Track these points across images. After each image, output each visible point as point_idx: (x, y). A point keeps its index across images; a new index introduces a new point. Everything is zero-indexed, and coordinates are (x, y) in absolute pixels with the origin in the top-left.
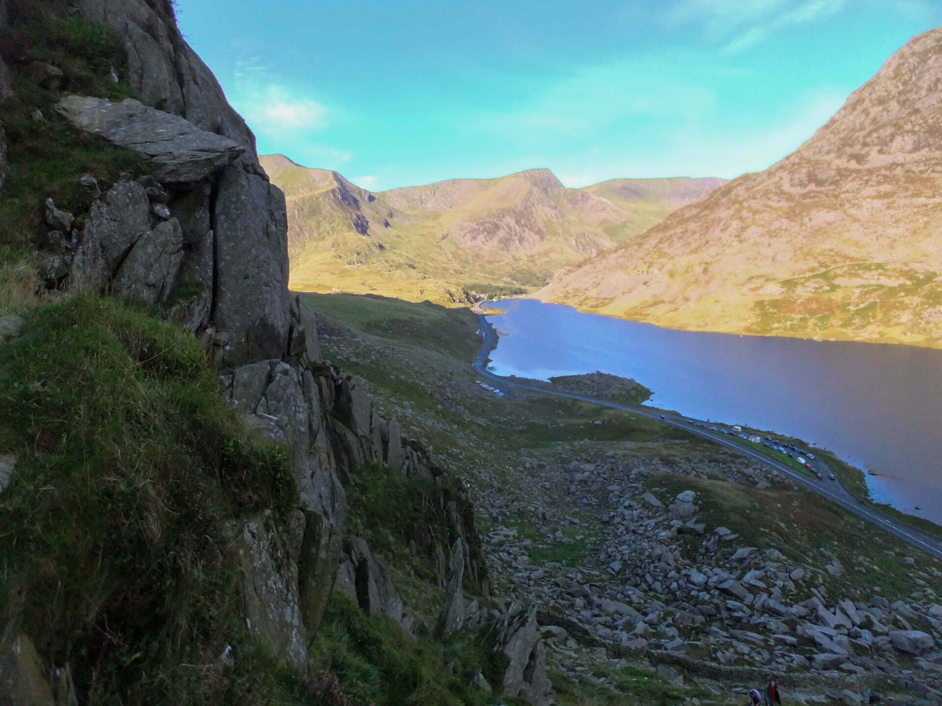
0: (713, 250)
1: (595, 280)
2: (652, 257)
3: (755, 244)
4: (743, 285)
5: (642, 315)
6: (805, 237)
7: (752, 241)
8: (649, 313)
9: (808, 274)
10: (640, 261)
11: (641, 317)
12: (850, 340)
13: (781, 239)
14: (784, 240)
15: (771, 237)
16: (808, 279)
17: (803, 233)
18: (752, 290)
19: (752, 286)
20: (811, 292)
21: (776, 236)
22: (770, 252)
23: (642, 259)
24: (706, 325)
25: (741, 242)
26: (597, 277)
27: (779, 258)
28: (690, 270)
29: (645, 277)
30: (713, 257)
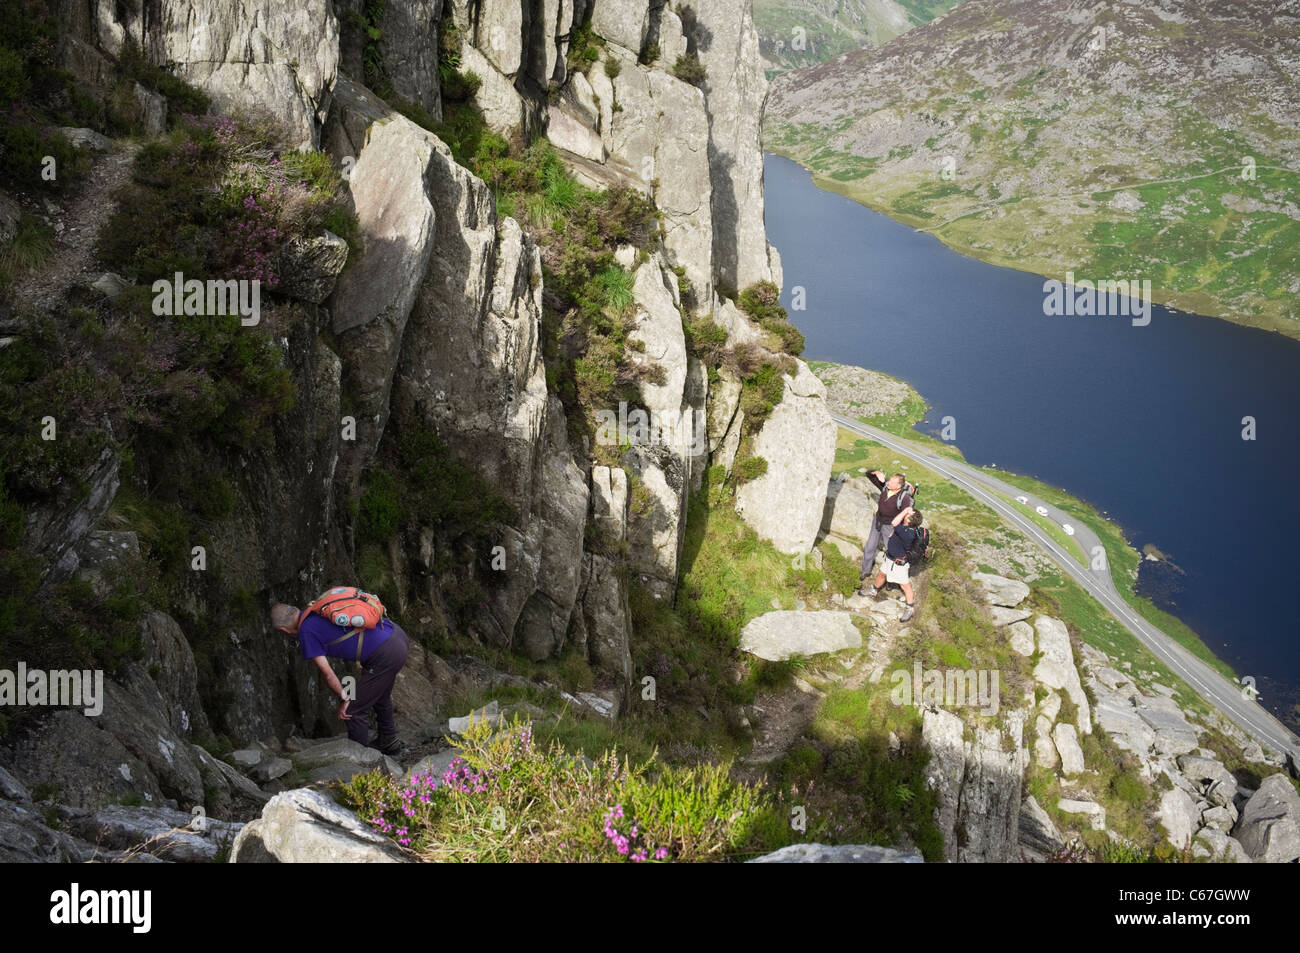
0: (1049, 97)
1: (842, 111)
2: (945, 82)
3: (1118, 99)
4: (1086, 184)
5: (920, 214)
6: (1196, 99)
7: (1113, 92)
8: (933, 211)
9: (1187, 177)
10: (924, 85)
11: (919, 219)
12: (1214, 315)
13: (1160, 97)
14: (1164, 99)
15: (1144, 90)
16: (1183, 189)
17: (1196, 91)
18: (1096, 197)
19: (1097, 188)
20: (1181, 214)
21: (1153, 88)
22: (1136, 120)
23: (929, 82)
24: (1019, 256)
25: (1095, 89)
26: (845, 106)
27: (1149, 135)
28: (1007, 132)
29: (932, 130)
30: (1047, 111)
